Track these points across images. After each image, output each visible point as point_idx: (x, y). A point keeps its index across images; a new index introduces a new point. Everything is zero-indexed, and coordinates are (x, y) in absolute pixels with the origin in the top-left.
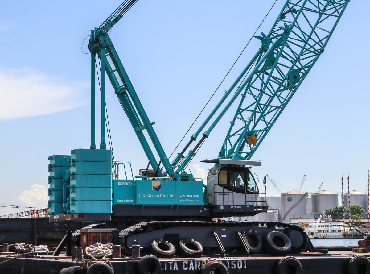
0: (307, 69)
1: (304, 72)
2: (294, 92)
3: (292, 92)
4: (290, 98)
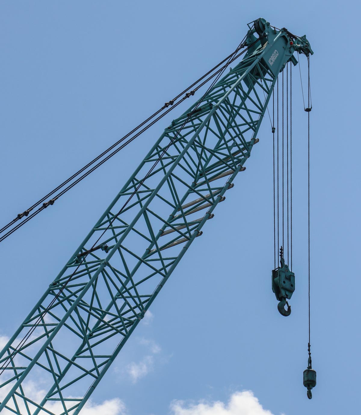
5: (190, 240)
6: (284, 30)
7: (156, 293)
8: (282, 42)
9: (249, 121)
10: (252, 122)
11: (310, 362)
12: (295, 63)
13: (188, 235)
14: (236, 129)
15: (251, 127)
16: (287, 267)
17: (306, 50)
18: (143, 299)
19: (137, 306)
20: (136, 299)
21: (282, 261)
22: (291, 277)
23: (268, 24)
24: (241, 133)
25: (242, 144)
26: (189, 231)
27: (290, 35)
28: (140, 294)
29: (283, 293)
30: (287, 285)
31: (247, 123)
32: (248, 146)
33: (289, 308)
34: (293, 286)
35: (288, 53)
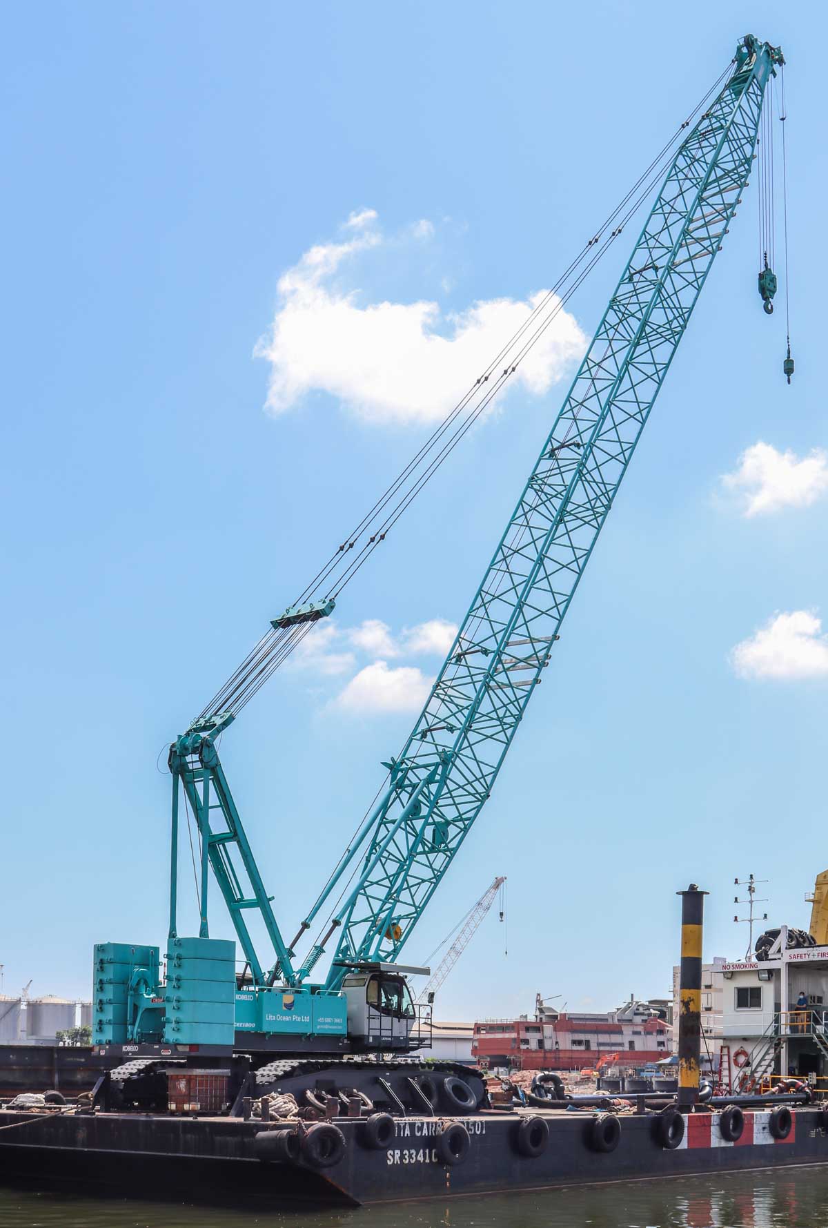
0: (468, 821)
1: (463, 827)
2: (451, 858)
3: (448, 858)
4: (446, 867)
5: (713, 253)
6: (767, 44)
7: (693, 306)
8: (765, 56)
9: (747, 136)
10: (750, 137)
11: (789, 353)
12: (775, 75)
13: (710, 249)
14: (738, 141)
15: (748, 142)
16: (770, 269)
17: (781, 61)
18: (684, 310)
19: (680, 316)
20: (680, 310)
21: (766, 265)
22: (773, 280)
23: (756, 40)
24: (742, 146)
25: (744, 159)
26: (711, 245)
27: (772, 49)
28: (682, 306)
29: (768, 293)
30: (771, 287)
31: (745, 138)
32: (748, 161)
33: (772, 306)
34: (775, 287)
35: (770, 66)
